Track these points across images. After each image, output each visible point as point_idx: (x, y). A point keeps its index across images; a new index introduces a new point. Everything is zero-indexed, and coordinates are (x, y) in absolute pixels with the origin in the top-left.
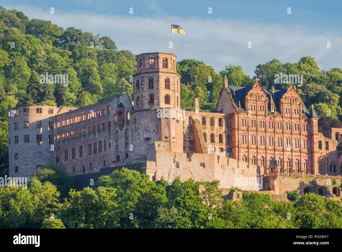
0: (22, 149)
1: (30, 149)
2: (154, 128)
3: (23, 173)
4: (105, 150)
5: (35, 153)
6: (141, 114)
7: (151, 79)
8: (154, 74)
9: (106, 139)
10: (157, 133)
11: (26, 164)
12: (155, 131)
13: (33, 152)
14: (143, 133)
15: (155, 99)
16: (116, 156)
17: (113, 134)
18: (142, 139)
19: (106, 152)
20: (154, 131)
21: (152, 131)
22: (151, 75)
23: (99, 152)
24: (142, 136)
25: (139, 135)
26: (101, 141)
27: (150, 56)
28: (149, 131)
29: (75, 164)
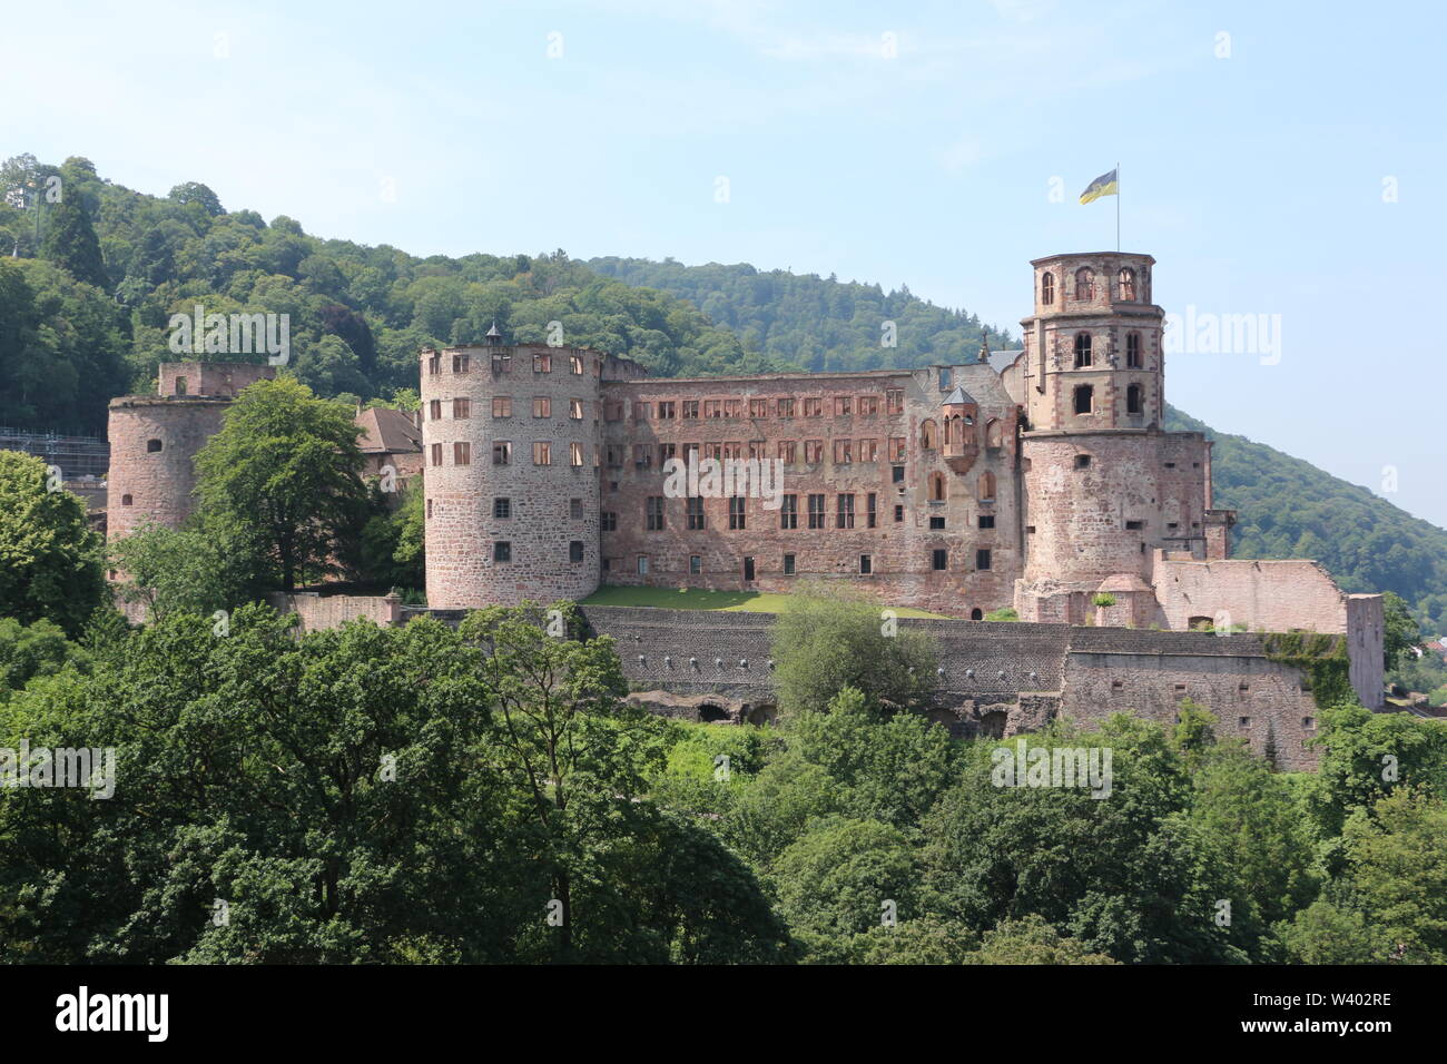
0: (526, 487)
1: (554, 487)
2: (1154, 493)
3: (529, 566)
4: (872, 524)
5: (566, 501)
6: (1116, 444)
7: (1133, 335)
8: (1145, 322)
9: (878, 491)
10: (1160, 508)
11: (540, 538)
12: (1157, 503)
13: (562, 497)
14: (1122, 504)
15: (1144, 401)
16: (932, 552)
17: (915, 480)
18: (1117, 522)
19: (878, 532)
20: (1153, 501)
21: (1149, 501)
22: (1136, 323)
23: (841, 525)
24: (1118, 512)
25: (1106, 510)
26: (851, 496)
27: (1123, 263)
28: (1142, 501)
29: (704, 548)
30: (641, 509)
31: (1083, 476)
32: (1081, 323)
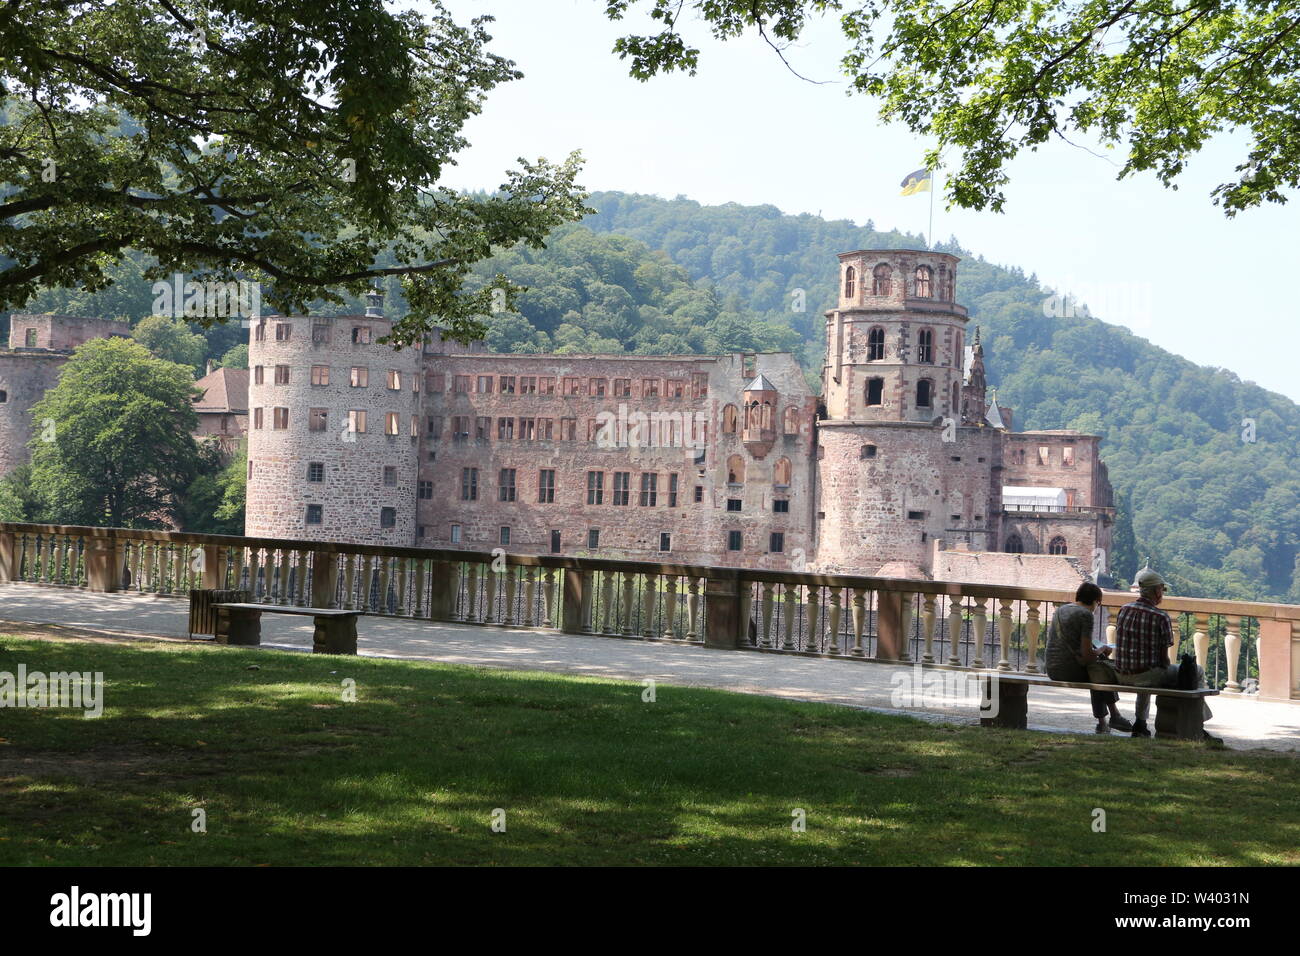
0: (340, 453)
1: (368, 455)
2: (938, 484)
3: (338, 529)
4: (673, 503)
5: (379, 468)
6: (902, 437)
7: (926, 331)
8: (938, 319)
9: (679, 472)
10: (944, 500)
11: (352, 502)
12: (941, 494)
13: (375, 465)
14: (904, 495)
15: (934, 395)
16: (728, 534)
17: (715, 463)
18: (899, 512)
19: (677, 511)
20: (937, 492)
21: (932, 493)
22: (930, 319)
23: (643, 503)
24: (900, 502)
25: (889, 499)
26: (654, 476)
27: (921, 261)
28: (925, 493)
30: (457, 480)
31: (868, 465)
32: (875, 318)
